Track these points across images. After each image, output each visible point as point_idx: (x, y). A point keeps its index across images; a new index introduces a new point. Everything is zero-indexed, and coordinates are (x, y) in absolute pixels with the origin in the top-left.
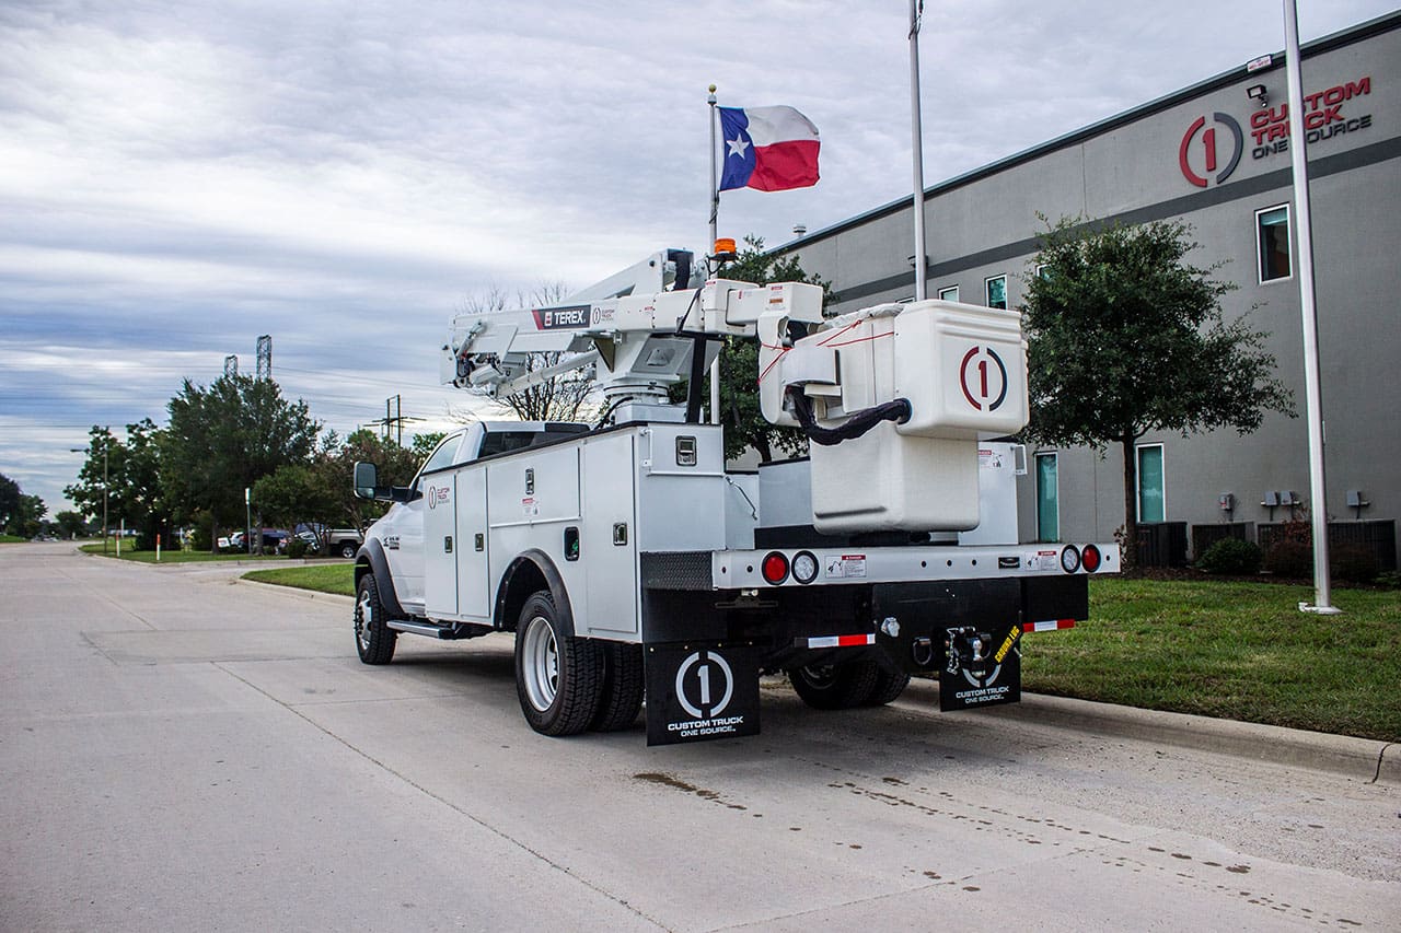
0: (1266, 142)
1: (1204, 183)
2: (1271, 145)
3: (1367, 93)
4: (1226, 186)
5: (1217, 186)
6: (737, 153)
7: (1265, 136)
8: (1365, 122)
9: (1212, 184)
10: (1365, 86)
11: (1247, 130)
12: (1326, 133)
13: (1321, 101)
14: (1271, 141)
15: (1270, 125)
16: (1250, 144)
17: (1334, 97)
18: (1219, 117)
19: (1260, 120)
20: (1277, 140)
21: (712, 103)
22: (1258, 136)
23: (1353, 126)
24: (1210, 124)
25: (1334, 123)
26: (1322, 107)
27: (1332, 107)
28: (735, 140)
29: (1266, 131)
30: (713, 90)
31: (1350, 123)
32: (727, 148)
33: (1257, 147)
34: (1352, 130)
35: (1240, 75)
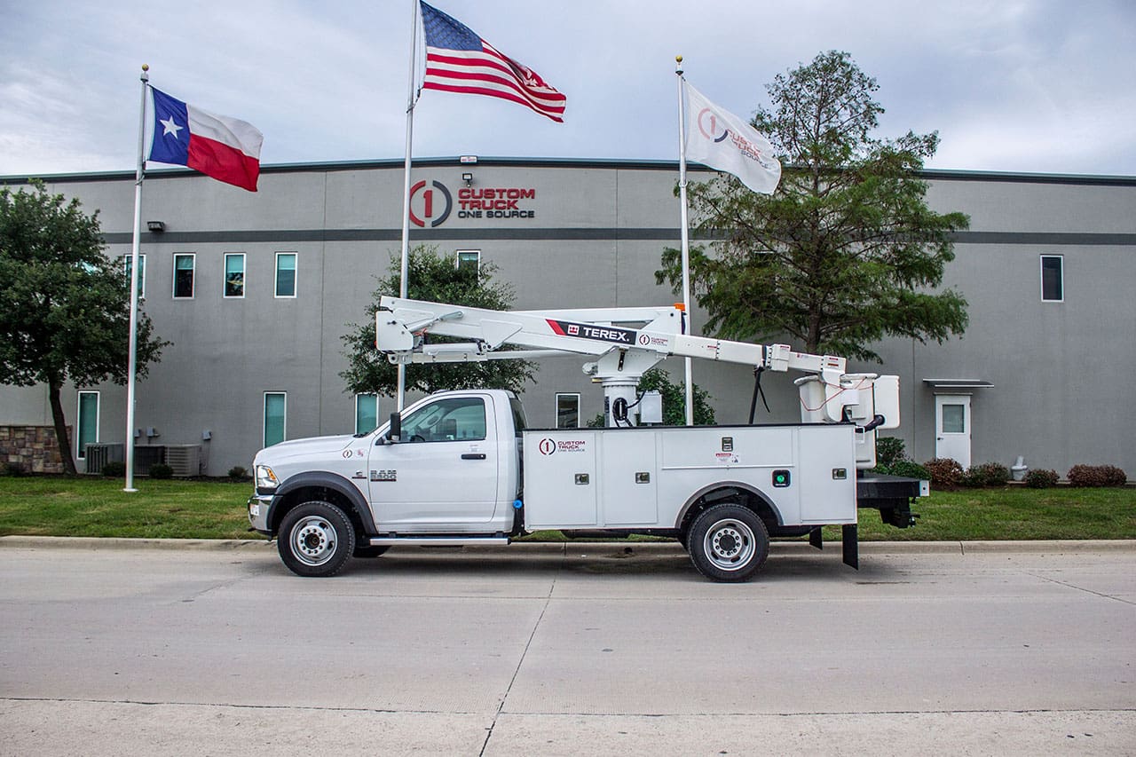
0: (468, 209)
1: (422, 224)
2: (471, 212)
3: (533, 198)
4: (438, 230)
5: (431, 228)
6: (170, 133)
7: (468, 206)
8: (531, 214)
9: (428, 225)
10: (532, 194)
11: (456, 199)
12: (507, 214)
13: (505, 194)
14: (471, 209)
15: (471, 199)
16: (457, 207)
17: (513, 194)
18: (436, 184)
19: (465, 194)
20: (476, 209)
21: (145, 81)
22: (463, 203)
23: (523, 214)
24: (429, 186)
25: (512, 209)
26: (505, 198)
27: (512, 200)
28: (168, 120)
29: (468, 202)
30: (146, 69)
31: (522, 212)
32: (159, 127)
33: (461, 210)
34: (522, 217)
35: (455, 162)
